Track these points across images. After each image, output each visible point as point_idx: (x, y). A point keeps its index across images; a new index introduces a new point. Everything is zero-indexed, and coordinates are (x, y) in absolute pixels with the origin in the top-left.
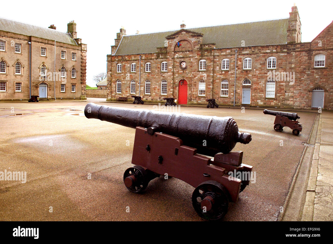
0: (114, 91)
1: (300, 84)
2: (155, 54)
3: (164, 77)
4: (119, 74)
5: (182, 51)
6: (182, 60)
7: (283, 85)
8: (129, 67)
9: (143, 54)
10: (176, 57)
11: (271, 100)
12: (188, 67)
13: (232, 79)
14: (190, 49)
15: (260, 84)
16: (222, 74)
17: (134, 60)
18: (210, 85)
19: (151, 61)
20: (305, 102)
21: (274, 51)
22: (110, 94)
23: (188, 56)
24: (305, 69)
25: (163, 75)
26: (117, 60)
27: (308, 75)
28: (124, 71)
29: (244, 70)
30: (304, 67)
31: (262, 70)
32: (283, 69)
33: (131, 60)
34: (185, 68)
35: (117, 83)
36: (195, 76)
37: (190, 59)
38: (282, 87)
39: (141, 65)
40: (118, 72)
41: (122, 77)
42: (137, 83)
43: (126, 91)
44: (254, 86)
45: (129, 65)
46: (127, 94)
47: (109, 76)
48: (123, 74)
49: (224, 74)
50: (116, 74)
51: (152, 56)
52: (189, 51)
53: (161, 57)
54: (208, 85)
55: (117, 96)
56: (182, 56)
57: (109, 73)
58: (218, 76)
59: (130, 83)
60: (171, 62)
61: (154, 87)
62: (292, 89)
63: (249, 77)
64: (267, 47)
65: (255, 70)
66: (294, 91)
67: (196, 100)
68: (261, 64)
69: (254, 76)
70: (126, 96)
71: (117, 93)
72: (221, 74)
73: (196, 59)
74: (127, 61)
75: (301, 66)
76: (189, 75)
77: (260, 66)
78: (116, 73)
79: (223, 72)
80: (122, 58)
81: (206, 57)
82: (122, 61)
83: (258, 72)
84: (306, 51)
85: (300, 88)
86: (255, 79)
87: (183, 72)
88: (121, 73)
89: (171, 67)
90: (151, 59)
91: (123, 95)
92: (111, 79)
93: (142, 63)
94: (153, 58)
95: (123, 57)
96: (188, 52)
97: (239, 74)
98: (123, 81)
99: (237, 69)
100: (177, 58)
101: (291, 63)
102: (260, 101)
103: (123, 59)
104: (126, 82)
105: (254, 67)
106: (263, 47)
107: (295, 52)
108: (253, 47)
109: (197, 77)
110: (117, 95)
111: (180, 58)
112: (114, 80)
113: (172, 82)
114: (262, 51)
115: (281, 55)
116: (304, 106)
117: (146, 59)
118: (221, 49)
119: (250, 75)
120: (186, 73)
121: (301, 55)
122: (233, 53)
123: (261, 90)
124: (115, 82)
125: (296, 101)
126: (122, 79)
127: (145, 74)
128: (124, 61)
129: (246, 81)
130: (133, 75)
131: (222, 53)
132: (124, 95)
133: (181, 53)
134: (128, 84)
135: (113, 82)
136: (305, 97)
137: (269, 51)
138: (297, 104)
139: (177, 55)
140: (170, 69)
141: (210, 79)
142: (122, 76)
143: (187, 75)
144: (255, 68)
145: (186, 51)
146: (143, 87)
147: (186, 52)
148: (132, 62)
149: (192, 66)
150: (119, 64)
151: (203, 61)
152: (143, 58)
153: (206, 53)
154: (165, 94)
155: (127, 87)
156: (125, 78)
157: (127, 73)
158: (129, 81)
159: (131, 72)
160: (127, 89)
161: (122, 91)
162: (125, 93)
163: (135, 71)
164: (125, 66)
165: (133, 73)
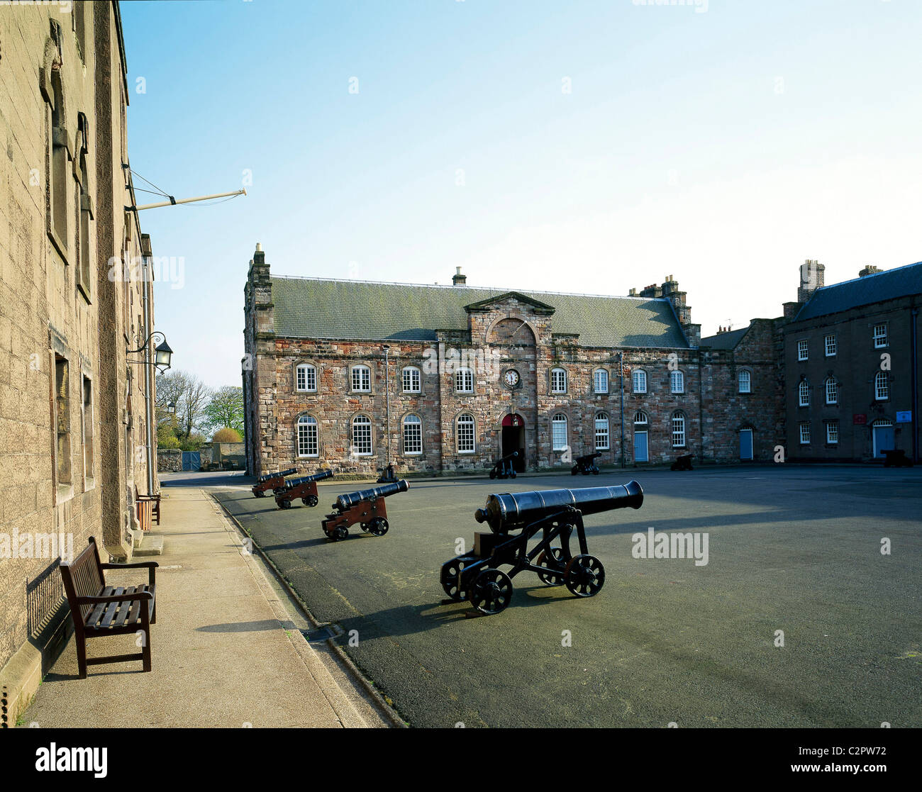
1: (724, 420)
2: (433, 346)
3: (465, 406)
4: (308, 397)
5: (508, 345)
7: (695, 423)
8: (344, 376)
9: (396, 342)
11: (681, 451)
12: (524, 383)
13: (616, 412)
14: (527, 342)
15: (663, 421)
16: (597, 402)
17: (363, 358)
19: (422, 363)
20: (732, 450)
23: (522, 357)
24: (728, 394)
25: (464, 403)
26: (296, 351)
27: (733, 404)
28: (327, 388)
29: (636, 394)
30: (727, 391)
31: (664, 395)
32: (695, 394)
33: (354, 358)
34: (519, 384)
35: (300, 423)
36: (545, 406)
37: (528, 366)
38: (695, 427)
39: (390, 374)
40: (302, 390)
41: (318, 406)
42: (377, 425)
43: (338, 450)
44: (654, 426)
45: (343, 372)
47: (269, 402)
48: (322, 398)
49: (600, 402)
50: (295, 397)
51: (424, 351)
52: (524, 347)
54: (573, 426)
56: (506, 357)
58: (589, 406)
59: (349, 425)
61: (434, 433)
62: (711, 429)
63: (644, 408)
64: (670, 351)
65: (653, 394)
66: (715, 433)
67: (549, 460)
68: (662, 383)
69: (652, 405)
70: (336, 463)
71: (301, 455)
72: (595, 402)
73: (545, 366)
74: (336, 357)
75: (724, 390)
76: (527, 402)
77: (660, 387)
78: (294, 392)
79: (599, 398)
80: (320, 347)
81: (567, 364)
82: (319, 357)
83: (658, 398)
84: (728, 365)
85: (723, 427)
86: (655, 412)
87: (513, 395)
88: (315, 394)
89: (483, 383)
93: (391, 367)
95: (323, 346)
96: (522, 349)
97: (627, 402)
98: (325, 418)
101: (706, 384)
102: (664, 454)
103: (322, 352)
104: (335, 422)
105: (651, 389)
107: (711, 364)
108: (648, 349)
109: (548, 409)
111: (504, 361)
112: (286, 414)
113: (488, 420)
115: (690, 368)
116: (732, 458)
117: (404, 356)
118: (590, 349)
119: (646, 404)
120: (519, 398)
121: (722, 371)
122: (615, 358)
123: (665, 432)
124: (290, 423)
125: (719, 450)
126: (320, 413)
127: (403, 398)
128: (327, 357)
129: (639, 416)
130: (363, 402)
132: (330, 461)
133: (506, 348)
135: (283, 423)
136: (732, 442)
138: (720, 454)
140: (482, 386)
141: (577, 413)
142: (321, 402)
143: (524, 402)
144: (653, 391)
145: (518, 346)
146: (396, 436)
147: (517, 349)
148: (356, 362)
149: (535, 383)
150: (305, 366)
151: (558, 371)
152: (396, 354)
153: (564, 355)
154: (469, 451)
155: (341, 436)
156: (333, 409)
157: (338, 393)
158: (346, 418)
159: (353, 391)
160: (340, 443)
161: (321, 449)
162: (333, 454)
163: (366, 390)
164: (331, 372)
165: (360, 395)
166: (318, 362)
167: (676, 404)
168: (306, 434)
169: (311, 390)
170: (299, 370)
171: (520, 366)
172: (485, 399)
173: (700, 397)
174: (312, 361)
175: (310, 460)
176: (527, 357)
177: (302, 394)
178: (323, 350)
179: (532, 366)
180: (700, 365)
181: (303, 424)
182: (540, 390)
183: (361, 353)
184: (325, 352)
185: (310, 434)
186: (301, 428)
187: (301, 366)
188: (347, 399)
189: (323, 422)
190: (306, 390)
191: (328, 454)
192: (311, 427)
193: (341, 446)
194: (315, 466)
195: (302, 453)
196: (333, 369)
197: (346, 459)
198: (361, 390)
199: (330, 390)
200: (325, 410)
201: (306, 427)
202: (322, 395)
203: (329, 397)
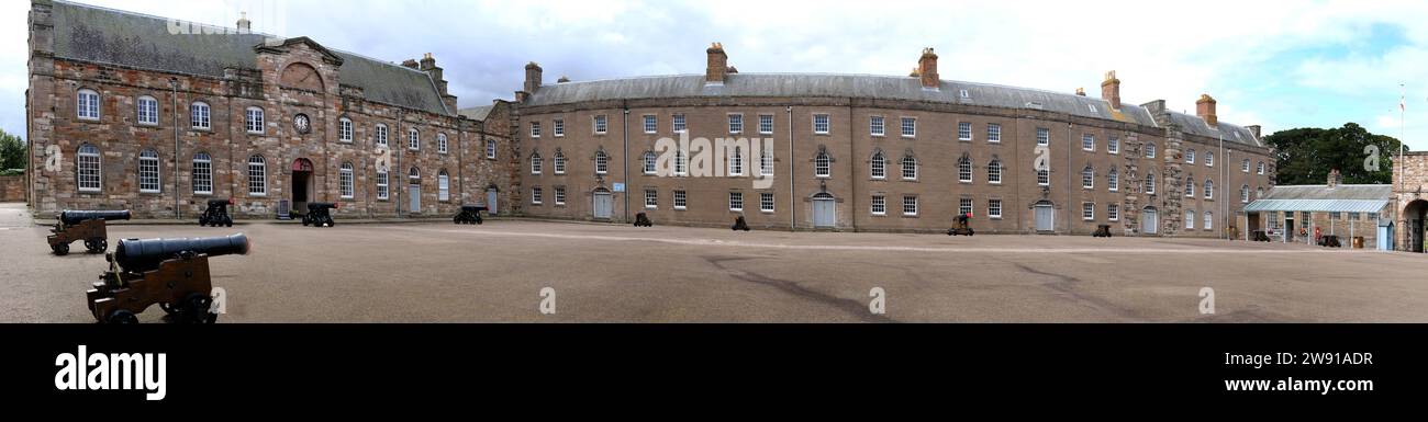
1: (477, 180)
2: (222, 82)
3: (255, 146)
4: (92, 126)
5: (297, 89)
6: (299, 110)
8: (129, 106)
9: (183, 75)
10: (283, 99)
12: (314, 129)
13: (394, 165)
14: (317, 88)
15: (430, 177)
17: (150, 88)
18: (362, 175)
19: (211, 99)
21: (444, 124)
23: (312, 103)
25: (255, 143)
26: (77, 75)
27: (484, 167)
28: (111, 117)
29: (411, 151)
30: (478, 155)
31: (432, 153)
32: (455, 156)
33: (141, 87)
34: (308, 131)
35: (80, 154)
36: (333, 153)
37: (318, 112)
38: (457, 184)
39: (178, 108)
40: (83, 117)
41: (101, 136)
42: (165, 161)
43: (124, 185)
44: (425, 181)
45: (129, 101)
46: (128, 191)
48: (107, 127)
50: (77, 124)
51: (213, 87)
52: (314, 92)
53: (243, 93)
54: (359, 175)
55: (82, 201)
56: (296, 101)
58: (373, 157)
59: (137, 159)
60: (273, 110)
61: (224, 172)
62: (467, 187)
63: (417, 163)
64: (437, 116)
65: (424, 151)
66: (471, 190)
68: (431, 143)
69: (423, 162)
70: (123, 199)
71: (81, 189)
73: (334, 114)
74: (122, 85)
76: (317, 147)
77: (429, 146)
78: (76, 119)
80: (103, 73)
81: (353, 115)
82: (103, 83)
83: (428, 156)
84: (478, 132)
85: (477, 186)
86: (425, 168)
87: (303, 139)
88: (98, 123)
89: (272, 124)
90: (213, 94)
91: (112, 197)
93: (180, 100)
94: (215, 91)
95: (107, 72)
96: (311, 94)
97: (404, 157)
98: (109, 149)
99: (399, 145)
100: (287, 104)
101: (464, 148)
102: (433, 206)
103: (106, 78)
104: (119, 154)
105: (423, 147)
106: (431, 115)
107: (467, 131)
108: (419, 110)
109: (336, 156)
110: (84, 196)
111: (294, 104)
112: (68, 142)
113: (278, 163)
114: (432, 122)
115: (451, 132)
117: (193, 90)
118: (373, 103)
119: (418, 161)
120: (309, 142)
121: (476, 138)
122: (394, 116)
123: (433, 187)
126: (103, 143)
127: (193, 134)
128: (110, 84)
129: (413, 172)
130: (149, 135)
131: (376, 112)
132: (114, 197)
133: (296, 92)
134: (131, 162)
136: (483, 199)
137: (438, 123)
139: (285, 95)
140: (274, 127)
142: (104, 132)
143: (314, 147)
145: (308, 92)
146: (186, 173)
147: (307, 94)
148: (143, 92)
149: (324, 130)
150: (88, 93)
151: (345, 120)
152: (184, 87)
153: (351, 105)
154: (260, 194)
155: (127, 170)
156: (117, 141)
157: (123, 124)
158: (132, 151)
159: (140, 122)
160: (125, 177)
161: (104, 183)
162: (118, 188)
163: (153, 123)
164: (116, 101)
165: (148, 127)
166: (101, 88)
167: (441, 163)
168: (87, 165)
169: (94, 118)
170: (80, 95)
171: (308, 111)
172: (276, 140)
173: (460, 159)
174: (95, 86)
175: (93, 194)
176: (317, 103)
177: (84, 121)
178: (107, 76)
179: (321, 113)
180: (460, 131)
182: (329, 136)
183: (147, 84)
184: (109, 78)
185: (92, 165)
186: (81, 158)
187: (83, 92)
188: (133, 130)
189: (107, 153)
190: (88, 117)
191: (112, 189)
192: (92, 158)
193: (126, 181)
194: (98, 200)
195: (82, 186)
196: (119, 97)
197: (131, 195)
198: (148, 123)
199: (114, 119)
200: (109, 141)
201: (87, 158)
202: (106, 123)
203: (114, 127)
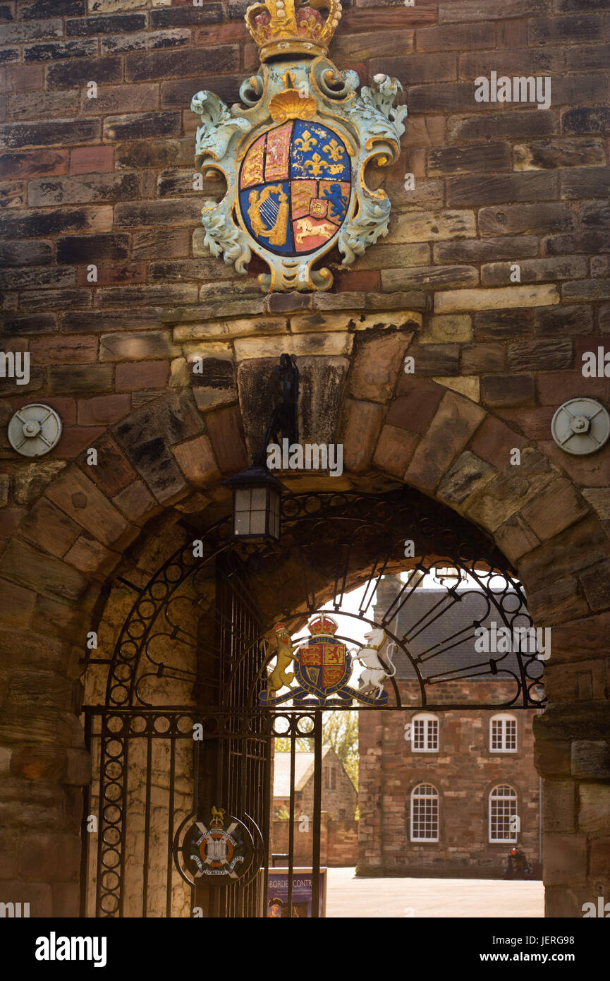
0: (399, 833)
4: (427, 760)
8: (478, 730)
17: (506, 703)
22: (377, 845)
26: (412, 697)
28: (453, 747)
33: (492, 703)
35: (413, 796)
40: (418, 750)
41: (439, 771)
42: (524, 801)
43: (467, 834)
45: (478, 724)
46: (472, 841)
47: (371, 767)
48: (447, 760)
50: (409, 760)
55: (413, 853)
57: (372, 754)
59: (485, 799)
70: (464, 852)
71: (413, 839)
74: (468, 703)
78: (408, 753)
88: (436, 755)
91: (451, 849)
92: (384, 783)
95: (449, 688)
98: (449, 789)
103: (447, 697)
104: (463, 794)
110: (416, 848)
112: (398, 783)
124: (402, 794)
126: (442, 781)
128: (454, 706)
130: (505, 767)
132: (454, 849)
134: (477, 804)
135: (391, 794)
142: (443, 766)
150: (425, 718)
155: (472, 815)
156: (460, 777)
157: (468, 754)
158: (477, 789)
159: (492, 750)
160: (469, 823)
161: (442, 832)
162: (458, 838)
163: (511, 751)
164: (459, 725)
165: (502, 756)
168: (422, 811)
169: (433, 750)
170: (416, 723)
175: (428, 847)
177: (418, 754)
178: (449, 695)
181: (419, 797)
183: (503, 697)
184: (452, 697)
185: (429, 810)
186: (416, 802)
187: (419, 718)
188: (481, 761)
189: (447, 794)
190: (426, 749)
191: (451, 839)
192: (429, 801)
193: (470, 828)
194: (433, 854)
195: (415, 835)
196: (464, 720)
197: (477, 847)
198: (504, 750)
199: (457, 749)
200: (449, 777)
201: (422, 801)
202: (445, 755)
203: (456, 760)
